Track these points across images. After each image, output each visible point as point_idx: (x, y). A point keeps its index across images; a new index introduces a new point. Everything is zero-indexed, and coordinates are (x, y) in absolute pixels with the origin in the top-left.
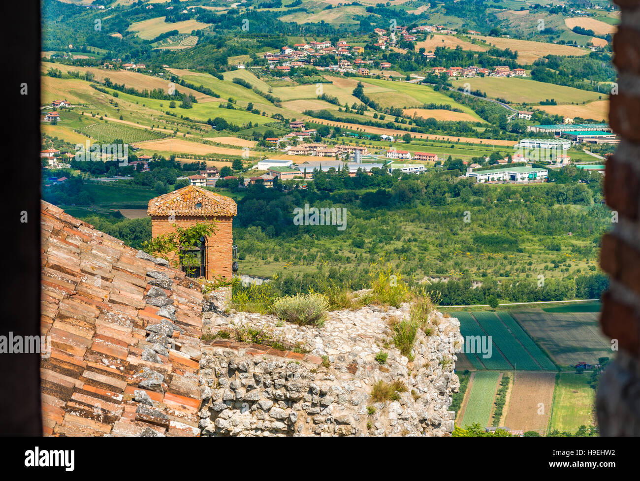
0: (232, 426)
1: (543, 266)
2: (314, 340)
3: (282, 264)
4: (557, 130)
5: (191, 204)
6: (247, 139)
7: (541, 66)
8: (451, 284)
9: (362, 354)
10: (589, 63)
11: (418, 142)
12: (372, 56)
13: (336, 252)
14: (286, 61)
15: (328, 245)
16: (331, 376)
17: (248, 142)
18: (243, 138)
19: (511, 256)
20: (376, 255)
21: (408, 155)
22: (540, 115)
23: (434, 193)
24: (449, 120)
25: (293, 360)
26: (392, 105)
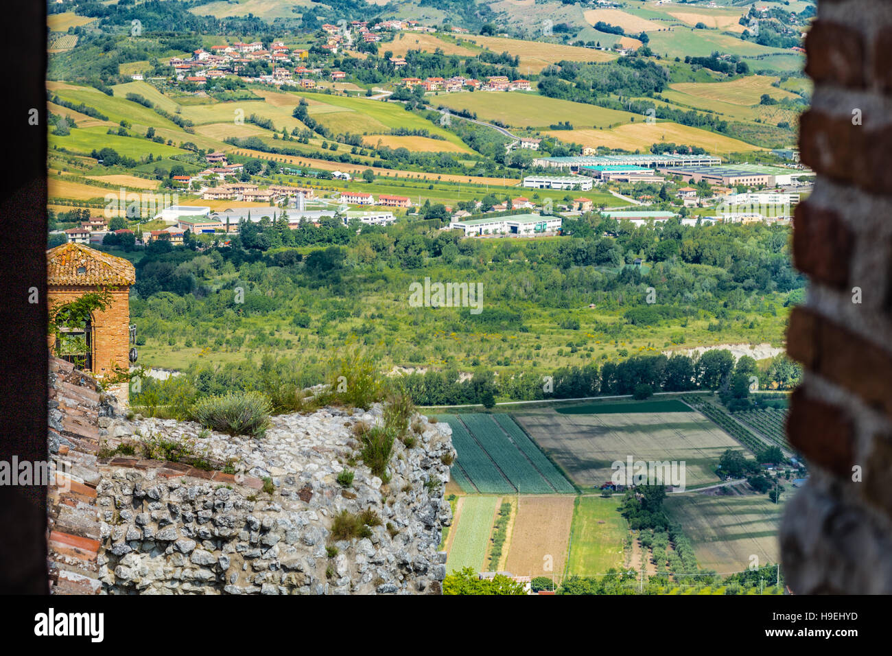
0: (139, 577)
1: (556, 350)
2: (252, 455)
3: (196, 350)
4: (573, 165)
5: (70, 269)
6: (146, 178)
7: (551, 77)
8: (430, 375)
9: (319, 475)
10: (616, 73)
11: (384, 181)
12: (319, 62)
13: (272, 334)
14: (201, 70)
15: (260, 324)
16: (276, 505)
17: (148, 181)
18: (140, 177)
19: (513, 337)
20: (327, 337)
21: (371, 200)
22: (550, 144)
23: (406, 251)
24: (426, 151)
25: (224, 484)
26: (347, 131)
